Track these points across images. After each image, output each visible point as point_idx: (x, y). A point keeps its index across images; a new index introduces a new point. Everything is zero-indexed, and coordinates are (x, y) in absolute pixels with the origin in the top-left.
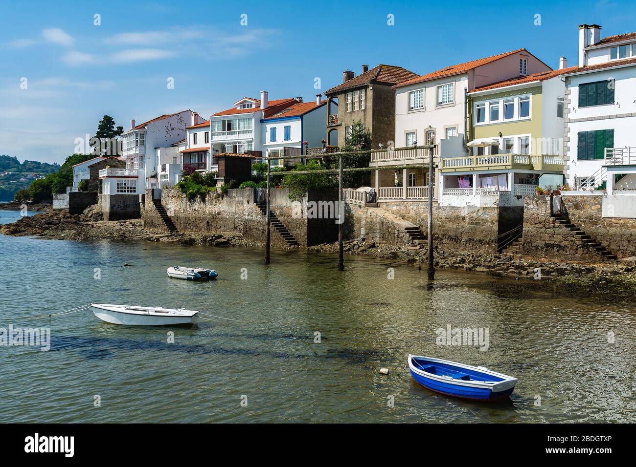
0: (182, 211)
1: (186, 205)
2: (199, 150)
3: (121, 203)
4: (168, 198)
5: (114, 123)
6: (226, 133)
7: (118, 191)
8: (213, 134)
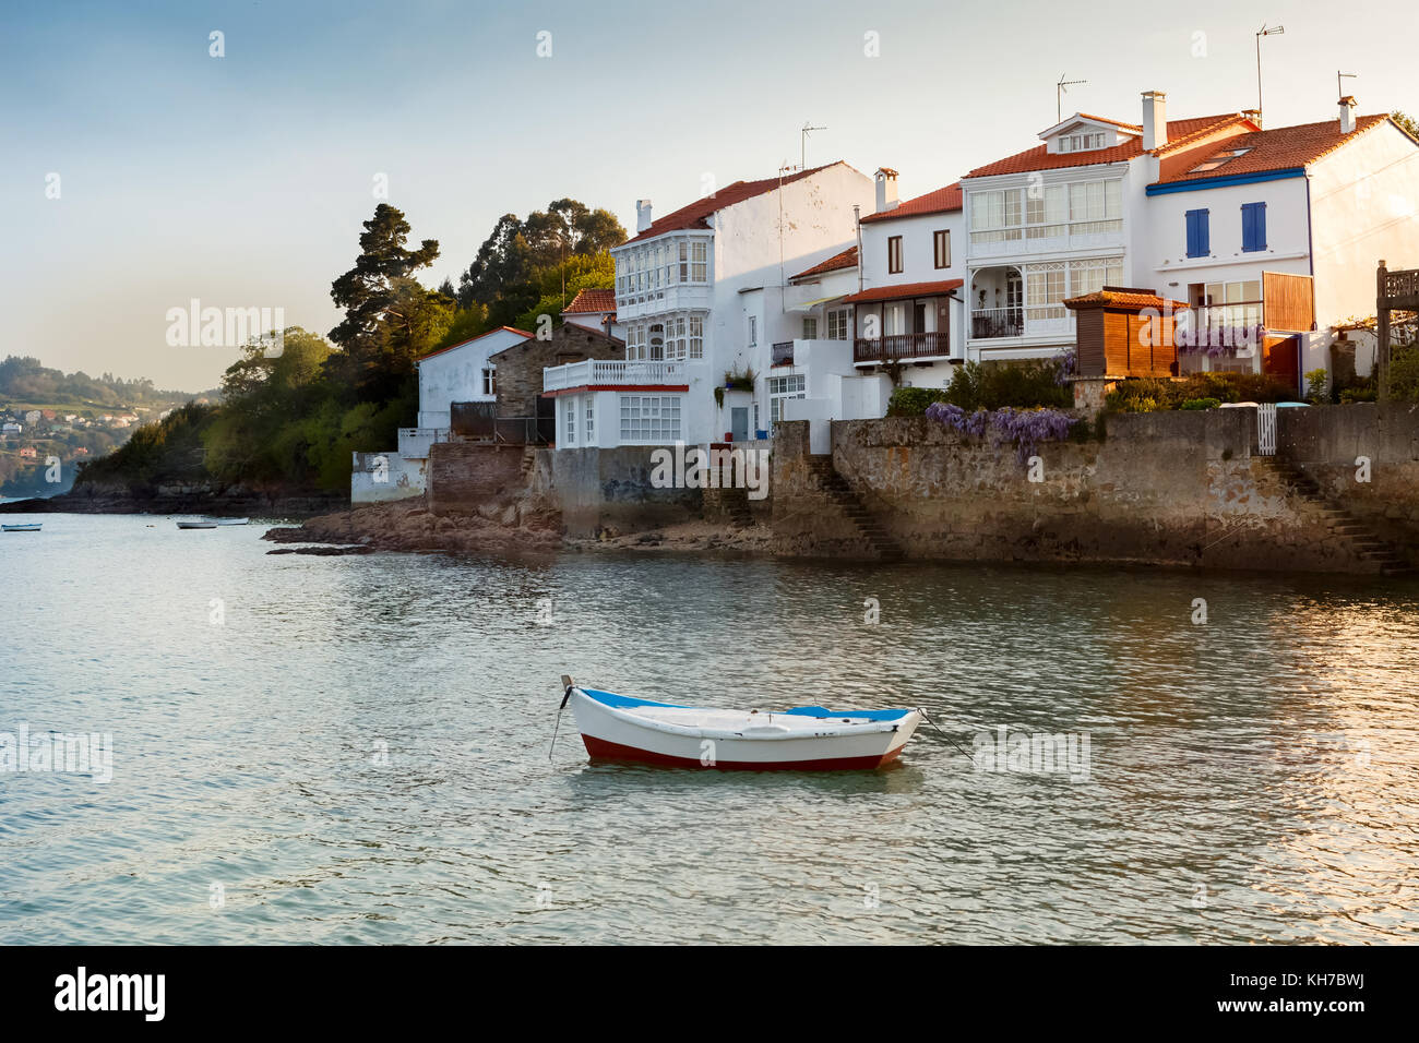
0: (926, 493)
1: (944, 470)
2: (917, 292)
3: (634, 476)
4: (863, 451)
5: (406, 228)
6: (1024, 233)
7: (624, 433)
8: (974, 236)
